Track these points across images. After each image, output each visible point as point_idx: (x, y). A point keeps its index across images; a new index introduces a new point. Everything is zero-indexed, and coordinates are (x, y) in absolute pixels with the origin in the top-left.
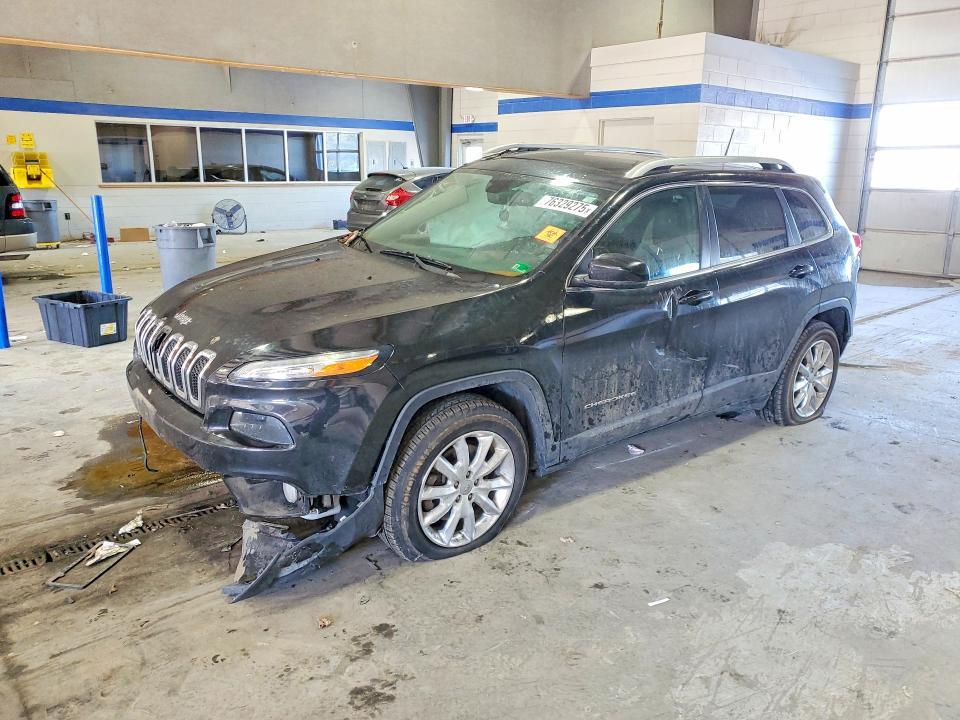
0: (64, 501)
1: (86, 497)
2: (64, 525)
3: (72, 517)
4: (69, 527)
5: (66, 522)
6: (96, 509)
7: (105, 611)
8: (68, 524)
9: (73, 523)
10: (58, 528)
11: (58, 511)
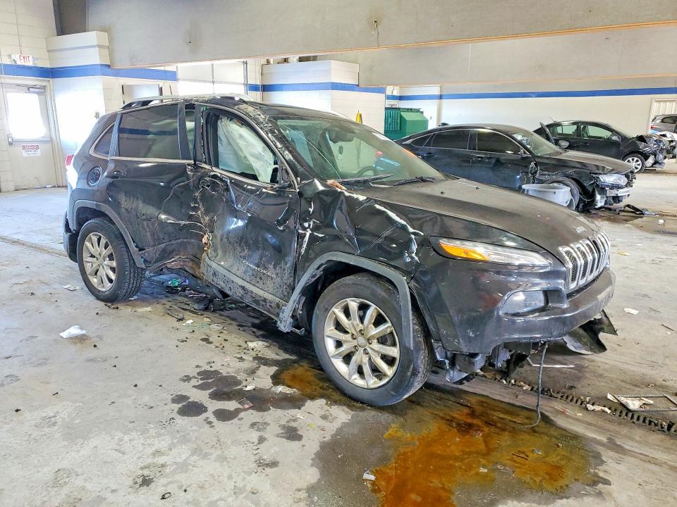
0: (618, 467)
1: (597, 456)
2: (640, 442)
3: (628, 445)
4: (638, 439)
5: (636, 444)
6: (603, 439)
7: (664, 380)
8: (636, 441)
9: (632, 439)
10: (647, 444)
11: (633, 459)
